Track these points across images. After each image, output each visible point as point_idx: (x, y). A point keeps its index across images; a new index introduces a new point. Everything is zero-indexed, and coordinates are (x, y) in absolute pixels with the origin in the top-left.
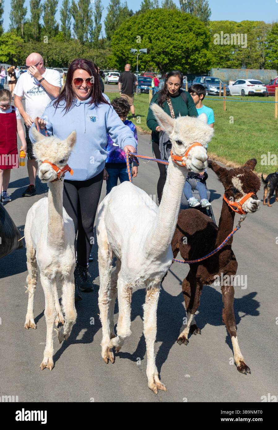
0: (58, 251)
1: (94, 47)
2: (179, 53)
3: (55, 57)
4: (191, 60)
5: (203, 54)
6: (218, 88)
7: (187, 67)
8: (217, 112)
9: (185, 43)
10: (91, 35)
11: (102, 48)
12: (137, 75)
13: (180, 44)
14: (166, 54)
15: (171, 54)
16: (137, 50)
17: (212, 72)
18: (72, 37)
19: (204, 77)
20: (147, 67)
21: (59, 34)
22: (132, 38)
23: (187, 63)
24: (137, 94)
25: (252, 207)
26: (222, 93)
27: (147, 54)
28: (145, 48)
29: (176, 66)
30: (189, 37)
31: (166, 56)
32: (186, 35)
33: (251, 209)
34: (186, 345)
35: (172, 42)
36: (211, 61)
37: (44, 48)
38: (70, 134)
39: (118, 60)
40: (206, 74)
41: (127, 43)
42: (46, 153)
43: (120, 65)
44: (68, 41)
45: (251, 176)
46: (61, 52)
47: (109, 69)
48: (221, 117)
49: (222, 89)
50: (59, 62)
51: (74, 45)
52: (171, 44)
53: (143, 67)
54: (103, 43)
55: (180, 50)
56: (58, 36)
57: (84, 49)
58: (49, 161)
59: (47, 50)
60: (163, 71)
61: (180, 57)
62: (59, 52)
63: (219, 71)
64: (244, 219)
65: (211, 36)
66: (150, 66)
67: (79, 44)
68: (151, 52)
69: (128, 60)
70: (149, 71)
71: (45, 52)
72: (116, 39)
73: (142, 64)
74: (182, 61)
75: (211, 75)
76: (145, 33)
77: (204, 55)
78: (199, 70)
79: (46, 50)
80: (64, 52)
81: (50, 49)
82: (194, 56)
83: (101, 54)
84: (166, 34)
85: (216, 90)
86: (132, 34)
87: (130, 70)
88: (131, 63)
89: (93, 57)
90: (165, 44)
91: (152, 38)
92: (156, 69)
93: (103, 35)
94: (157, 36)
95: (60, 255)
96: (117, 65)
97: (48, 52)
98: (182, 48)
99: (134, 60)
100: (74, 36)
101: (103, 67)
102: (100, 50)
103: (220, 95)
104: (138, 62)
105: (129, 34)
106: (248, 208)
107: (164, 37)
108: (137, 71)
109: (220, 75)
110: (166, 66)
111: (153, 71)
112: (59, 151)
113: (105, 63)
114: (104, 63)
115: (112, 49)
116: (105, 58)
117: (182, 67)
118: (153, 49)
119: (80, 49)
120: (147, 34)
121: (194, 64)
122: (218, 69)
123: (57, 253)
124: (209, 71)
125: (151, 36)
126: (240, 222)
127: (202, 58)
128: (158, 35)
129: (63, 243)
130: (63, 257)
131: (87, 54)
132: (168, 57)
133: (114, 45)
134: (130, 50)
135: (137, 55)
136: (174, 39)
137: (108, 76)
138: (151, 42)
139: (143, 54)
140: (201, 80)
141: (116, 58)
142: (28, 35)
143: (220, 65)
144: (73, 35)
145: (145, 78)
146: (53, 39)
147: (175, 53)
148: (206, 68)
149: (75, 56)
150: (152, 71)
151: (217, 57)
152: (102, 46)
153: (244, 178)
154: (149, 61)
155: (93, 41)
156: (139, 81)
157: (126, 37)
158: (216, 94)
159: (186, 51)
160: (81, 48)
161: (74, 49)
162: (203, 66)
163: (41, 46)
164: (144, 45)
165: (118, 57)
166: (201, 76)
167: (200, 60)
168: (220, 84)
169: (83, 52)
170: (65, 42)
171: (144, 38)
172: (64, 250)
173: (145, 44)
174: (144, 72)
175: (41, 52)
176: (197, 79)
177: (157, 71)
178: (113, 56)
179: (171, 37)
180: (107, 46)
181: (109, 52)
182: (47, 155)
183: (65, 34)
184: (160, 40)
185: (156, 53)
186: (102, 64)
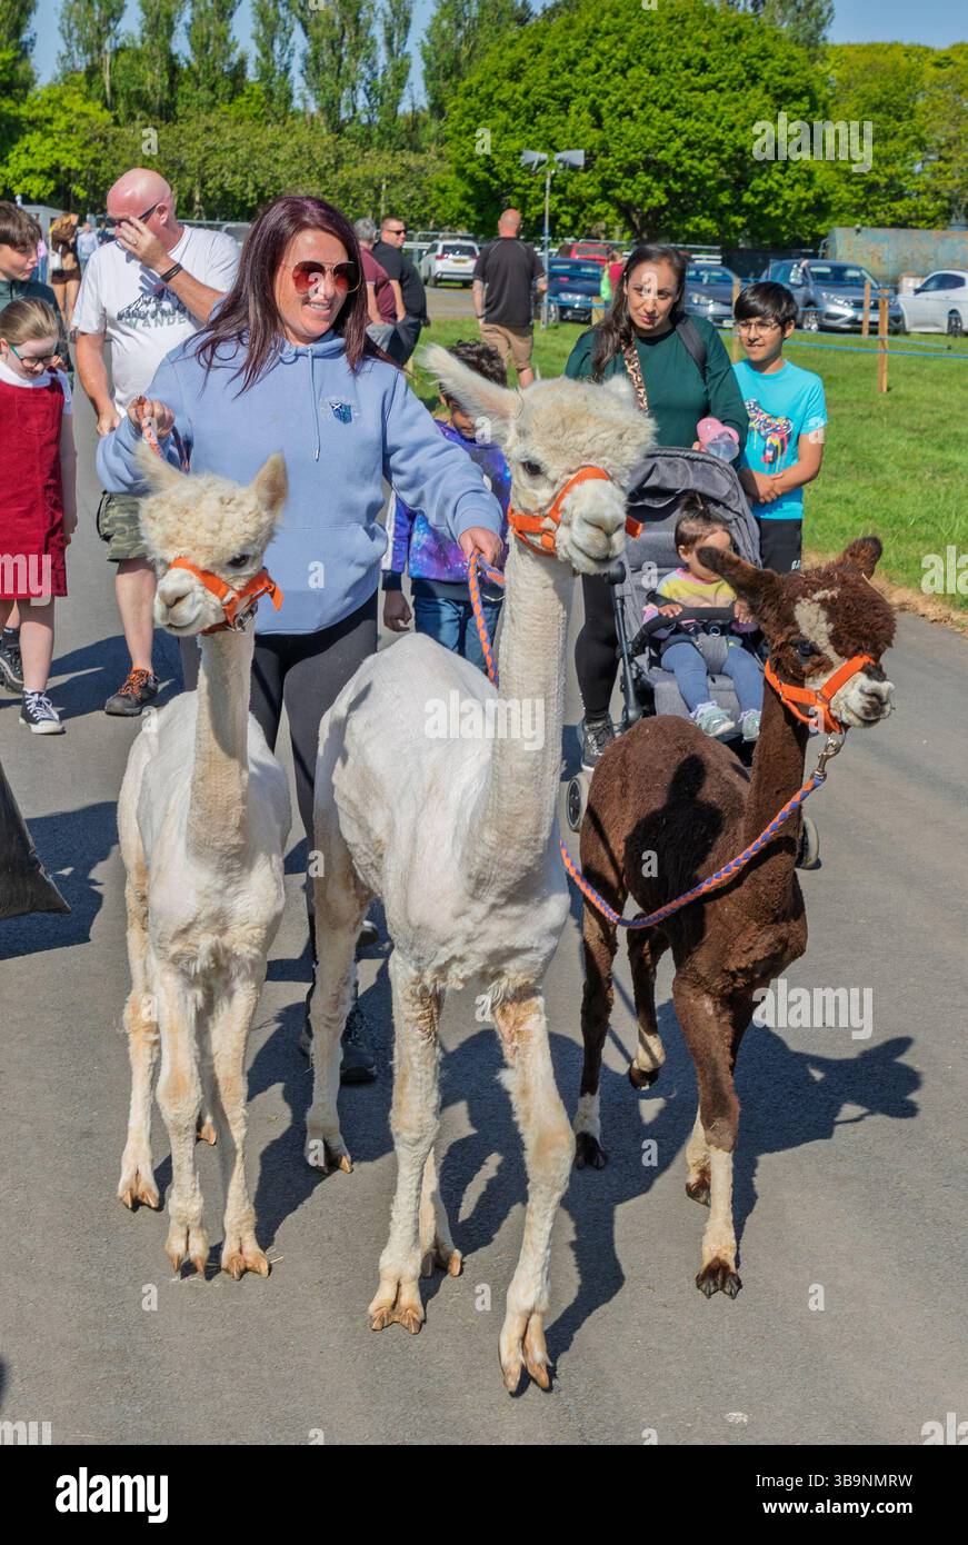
0: (220, 876)
1: (379, 144)
2: (708, 167)
3: (232, 182)
4: (755, 194)
5: (799, 170)
6: (858, 305)
7: (739, 220)
8: (854, 398)
9: (732, 128)
10: (368, 95)
11: (410, 149)
12: (546, 253)
13: (714, 131)
14: (658, 170)
15: (674, 172)
16: (544, 156)
17: (834, 240)
18: (297, 104)
19: (805, 263)
20: (584, 221)
21: (247, 92)
22: (527, 110)
23: (738, 207)
24: (543, 326)
25: (863, 708)
26: (872, 323)
27: (586, 171)
28: (578, 148)
29: (697, 219)
30: (746, 107)
31: (658, 177)
32: (736, 100)
33: (862, 714)
34: (733, 1296)
35: (680, 124)
36: (830, 198)
37: (190, 144)
38: (264, 463)
39: (471, 192)
40: (811, 251)
41: (506, 130)
42: (178, 533)
43: (479, 211)
44: (280, 119)
45: (862, 599)
46: (256, 162)
47: (439, 227)
48: (870, 416)
49: (875, 307)
50: (247, 201)
51: (305, 136)
52: (676, 132)
53: (566, 220)
54: (415, 127)
55: (714, 155)
56: (245, 99)
57: (343, 150)
58: (191, 561)
59: (199, 153)
60: (645, 236)
61: (710, 183)
62: (248, 160)
63: (860, 238)
64: (837, 750)
65: (831, 102)
66: (597, 217)
67: (325, 131)
68: (601, 164)
69: (510, 193)
70: (589, 236)
71: (193, 160)
72: (466, 114)
73: (564, 208)
74: (717, 200)
75: (830, 253)
76: (576, 91)
77: (805, 176)
78: (784, 234)
79: (195, 154)
80: (266, 161)
81: (214, 149)
82: (766, 181)
83: (409, 169)
84: (657, 92)
85: (849, 313)
86: (526, 94)
87: (519, 232)
88: (523, 204)
89: (377, 181)
90: (654, 132)
91: (603, 110)
92: (617, 228)
93: (415, 96)
94: (622, 102)
95: (230, 890)
96: (468, 214)
97: (205, 159)
98: (718, 147)
99: (534, 192)
100: (305, 100)
101: (412, 220)
102: (403, 155)
103: (866, 332)
104: (549, 203)
105: (515, 92)
106: (849, 709)
107: (650, 105)
108: (546, 238)
109: (865, 255)
110: (657, 219)
111: (608, 238)
112: (226, 524)
113: (423, 205)
114: (418, 203)
115: (450, 152)
116: (424, 187)
117: (720, 221)
118: (606, 152)
119: (326, 149)
120: (585, 94)
121: (766, 212)
122: (858, 231)
123: (220, 884)
124: (823, 237)
125: (600, 101)
126: (824, 759)
127: (797, 187)
128: (629, 98)
129: (243, 846)
130: (240, 897)
131: (355, 170)
132: (667, 182)
133: (457, 136)
134: (520, 154)
135: (544, 174)
136: (688, 114)
137: (433, 255)
138: (598, 125)
139: (567, 172)
140: (792, 274)
141: (463, 188)
142: (129, 95)
143: (868, 214)
144: (302, 96)
145: (578, 266)
146: (225, 113)
147: (692, 167)
148: (814, 226)
149: (307, 176)
150: (603, 236)
151: (857, 183)
152: (410, 139)
153: (839, 605)
154: (592, 200)
155: (377, 119)
156: (553, 276)
157: (504, 105)
158: (848, 326)
159: (735, 159)
160: (331, 148)
161: (305, 150)
162: (800, 220)
163: (177, 139)
164: (573, 135)
165: (473, 181)
166: (791, 258)
167: (787, 194)
168: (867, 287)
169: (339, 161)
170: (268, 122)
171: (573, 108)
172: (246, 871)
173: (578, 134)
174: (572, 239)
175: (179, 162)
176: (778, 269)
177: (621, 238)
178: (453, 177)
179: (678, 105)
180: (431, 141)
181: (439, 164)
182: (185, 541)
183: (269, 92)
184: (634, 119)
185: (620, 168)
186: (411, 208)
